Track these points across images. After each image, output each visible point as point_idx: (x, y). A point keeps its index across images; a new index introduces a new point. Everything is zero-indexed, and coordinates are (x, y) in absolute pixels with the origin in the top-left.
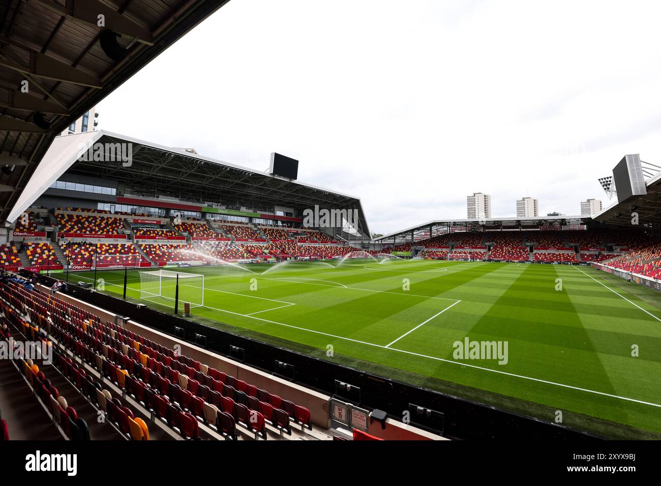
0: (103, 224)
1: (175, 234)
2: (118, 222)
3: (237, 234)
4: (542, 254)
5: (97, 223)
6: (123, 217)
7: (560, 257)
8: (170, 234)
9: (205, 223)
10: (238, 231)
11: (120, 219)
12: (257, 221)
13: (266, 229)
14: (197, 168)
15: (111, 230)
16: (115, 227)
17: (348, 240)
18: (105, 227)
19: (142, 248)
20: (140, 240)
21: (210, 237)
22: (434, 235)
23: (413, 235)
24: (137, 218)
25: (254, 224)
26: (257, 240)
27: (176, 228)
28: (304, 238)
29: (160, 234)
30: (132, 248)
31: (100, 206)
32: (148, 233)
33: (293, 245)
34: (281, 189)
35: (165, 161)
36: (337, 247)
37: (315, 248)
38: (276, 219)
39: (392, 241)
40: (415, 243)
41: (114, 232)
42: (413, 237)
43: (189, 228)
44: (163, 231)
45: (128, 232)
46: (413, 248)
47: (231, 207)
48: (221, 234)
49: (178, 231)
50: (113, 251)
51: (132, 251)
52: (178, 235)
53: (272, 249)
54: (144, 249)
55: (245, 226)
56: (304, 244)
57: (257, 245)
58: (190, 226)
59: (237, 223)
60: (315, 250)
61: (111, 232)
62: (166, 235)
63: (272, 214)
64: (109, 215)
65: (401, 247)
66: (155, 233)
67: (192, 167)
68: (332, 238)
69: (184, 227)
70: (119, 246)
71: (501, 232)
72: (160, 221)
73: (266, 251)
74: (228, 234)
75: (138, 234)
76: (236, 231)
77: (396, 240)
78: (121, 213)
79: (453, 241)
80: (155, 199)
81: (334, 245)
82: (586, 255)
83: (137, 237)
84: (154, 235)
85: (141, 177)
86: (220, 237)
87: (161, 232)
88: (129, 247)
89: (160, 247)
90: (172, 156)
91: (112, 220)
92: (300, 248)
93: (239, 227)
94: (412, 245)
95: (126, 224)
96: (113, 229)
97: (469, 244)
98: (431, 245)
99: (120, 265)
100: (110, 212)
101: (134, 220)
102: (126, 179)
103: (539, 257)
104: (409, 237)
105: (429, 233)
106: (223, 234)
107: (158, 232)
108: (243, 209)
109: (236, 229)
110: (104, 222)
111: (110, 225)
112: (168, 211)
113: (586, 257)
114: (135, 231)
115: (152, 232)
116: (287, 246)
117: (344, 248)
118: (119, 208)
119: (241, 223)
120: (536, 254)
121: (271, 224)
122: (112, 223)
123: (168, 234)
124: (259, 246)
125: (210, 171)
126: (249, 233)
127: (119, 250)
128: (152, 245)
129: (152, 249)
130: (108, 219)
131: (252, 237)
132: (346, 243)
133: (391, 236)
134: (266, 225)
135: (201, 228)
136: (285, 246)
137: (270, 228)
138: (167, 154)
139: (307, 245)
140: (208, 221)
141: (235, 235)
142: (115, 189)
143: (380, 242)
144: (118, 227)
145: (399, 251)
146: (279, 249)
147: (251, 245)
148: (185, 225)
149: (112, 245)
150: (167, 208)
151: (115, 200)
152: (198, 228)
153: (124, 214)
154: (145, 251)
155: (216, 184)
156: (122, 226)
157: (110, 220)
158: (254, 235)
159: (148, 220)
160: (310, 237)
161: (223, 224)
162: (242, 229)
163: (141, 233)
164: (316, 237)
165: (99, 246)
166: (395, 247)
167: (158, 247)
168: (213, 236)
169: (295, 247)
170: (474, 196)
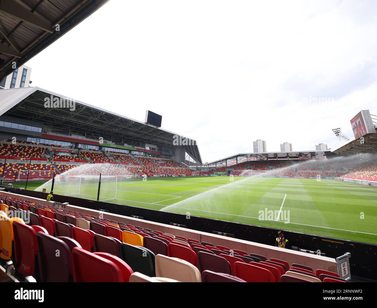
0: (30, 151)
1: (81, 159)
2: (41, 150)
3: (122, 160)
4: (303, 173)
5: (26, 150)
6: (45, 147)
7: (314, 174)
8: (78, 159)
9: (101, 153)
10: (122, 158)
11: (43, 149)
12: (134, 153)
13: (139, 158)
14: (99, 117)
15: (36, 155)
16: (39, 153)
17: (188, 165)
18: (32, 153)
19: (58, 167)
20: (57, 162)
21: (105, 161)
22: (239, 162)
23: (226, 162)
24: (55, 148)
25: (132, 154)
26: (134, 164)
27: (82, 155)
28: (163, 163)
29: (71, 158)
30: (51, 167)
31: (29, 139)
32: (63, 158)
33: (156, 167)
34: (150, 133)
35: (79, 111)
36: (182, 169)
37: (170, 169)
38: (145, 152)
39: (214, 166)
40: (228, 167)
41: (38, 156)
42: (226, 164)
43: (91, 156)
44: (73, 157)
45: (48, 156)
46: (227, 170)
47: (118, 143)
48: (112, 160)
49: (83, 157)
50: (36, 169)
51: (51, 169)
52: (83, 160)
53: (144, 169)
54: (59, 168)
55: (127, 155)
56: (163, 167)
57: (135, 167)
58: (92, 154)
59: (122, 153)
60: (170, 171)
61: (36, 156)
62: (75, 159)
63: (144, 149)
64: (35, 146)
65: (220, 169)
66: (68, 158)
67: (96, 116)
68: (179, 164)
69: (87, 155)
70: (41, 166)
71: (277, 160)
72: (71, 151)
73: (141, 171)
74: (116, 160)
75: (55, 158)
76: (121, 158)
77: (217, 165)
78: (44, 145)
79: (250, 166)
80: (69, 137)
81: (180, 168)
82: (328, 173)
83: (54, 160)
84: (67, 159)
85: (61, 120)
86: (111, 161)
87: (71, 157)
88: (49, 167)
89: (71, 166)
90: (84, 108)
91: (37, 148)
92: (161, 169)
93: (123, 156)
94: (226, 168)
95: (47, 152)
96: (38, 154)
97: (260, 167)
98: (237, 168)
99: (42, 178)
100: (36, 143)
101: (53, 149)
102: (49, 123)
103: (301, 174)
104: (224, 164)
105: (236, 161)
106: (113, 160)
107: (70, 157)
108: (126, 145)
109: (121, 157)
110: (31, 150)
111: (35, 151)
112: (77, 144)
113: (329, 174)
114: (54, 156)
115: (65, 157)
116: (153, 168)
117: (186, 170)
118: (42, 141)
119: (124, 153)
120: (299, 173)
121: (142, 154)
122: (37, 151)
123: (77, 159)
124: (136, 167)
125: (108, 120)
126: (129, 159)
127: (41, 168)
128: (66, 165)
129: (65, 168)
130: (34, 148)
131: (132, 162)
132: (187, 167)
133: (214, 163)
134: (140, 155)
135: (99, 156)
136: (151, 168)
137: (142, 157)
138: (81, 106)
139: (165, 167)
140: (103, 152)
141: (121, 161)
142: (41, 129)
143: (207, 167)
144: (41, 153)
145: (219, 172)
146: (148, 169)
147: (131, 167)
148: (88, 154)
149: (36, 164)
150: (76, 143)
151: (41, 136)
152: (97, 155)
153: (46, 145)
154: (60, 169)
155: (110, 128)
156: (44, 153)
157: (35, 148)
158: (133, 161)
159: (63, 150)
160: (166, 163)
161: (113, 154)
162: (125, 157)
163: (58, 157)
164: (170, 163)
165: (26, 165)
166: (217, 169)
167: (69, 166)
168: (107, 161)
169: (158, 168)
170: (257, 141)
